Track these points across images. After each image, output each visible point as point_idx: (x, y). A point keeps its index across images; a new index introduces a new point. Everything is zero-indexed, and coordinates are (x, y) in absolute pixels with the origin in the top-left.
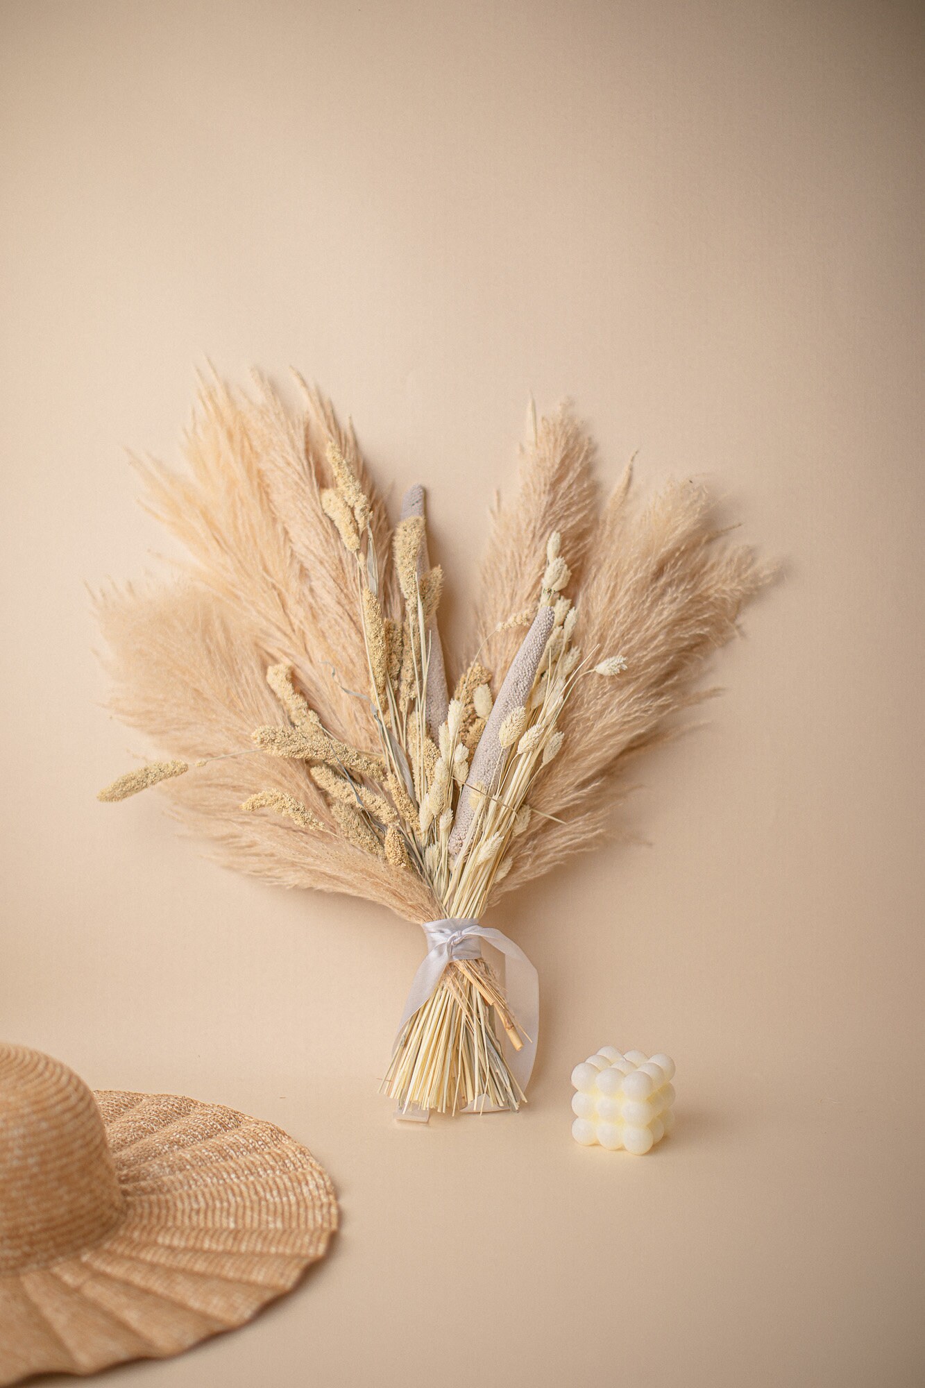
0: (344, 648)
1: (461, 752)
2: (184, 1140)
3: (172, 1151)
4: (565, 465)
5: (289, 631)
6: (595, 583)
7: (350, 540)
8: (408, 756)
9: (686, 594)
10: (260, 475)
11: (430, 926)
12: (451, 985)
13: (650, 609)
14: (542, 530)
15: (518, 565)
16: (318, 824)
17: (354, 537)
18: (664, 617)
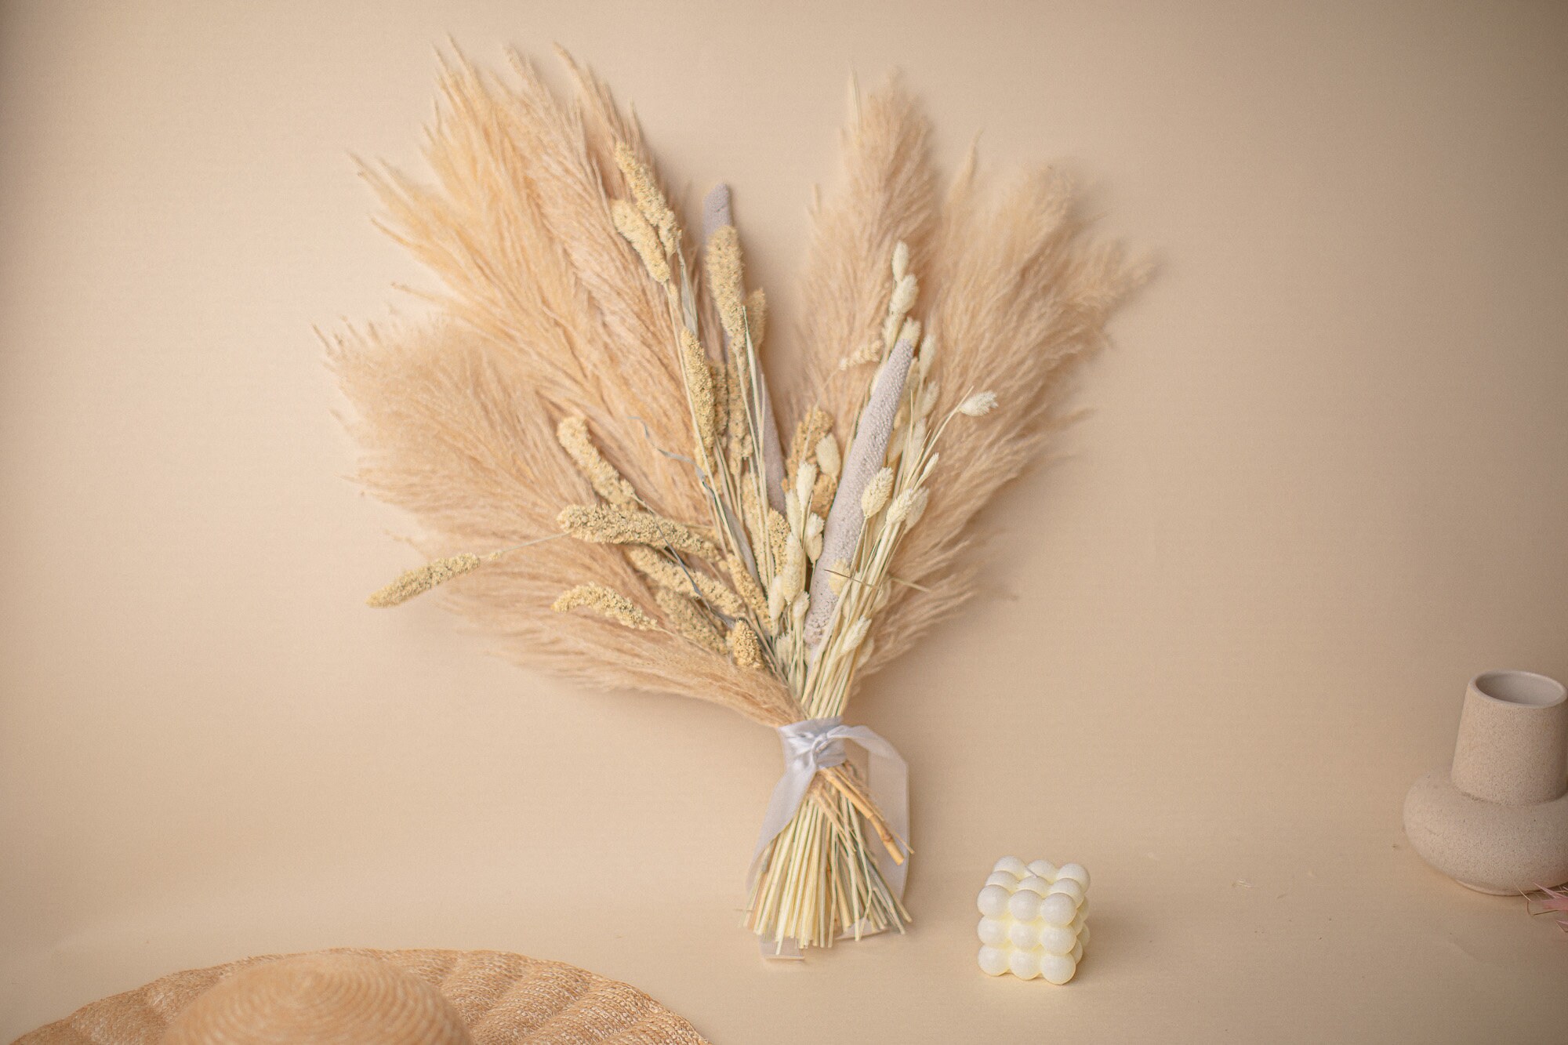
0: (655, 398)
1: (815, 524)
2: (532, 1018)
3: (523, 1036)
4: (901, 155)
5: (579, 377)
7: (658, 270)
8: (745, 528)
9: (1055, 308)
10: (529, 184)
11: (787, 730)
12: (820, 799)
13: (1016, 329)
14: (879, 238)
15: (852, 280)
16: (649, 623)
17: (662, 262)
18: (1032, 337)
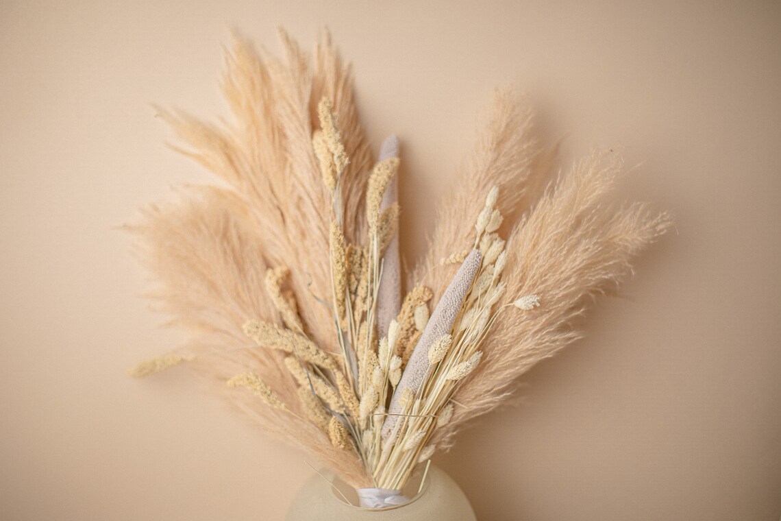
1: (396, 362)
6: (523, 230)
7: (328, 180)
8: (357, 358)
9: (597, 246)
11: (362, 492)
13: (566, 256)
14: (485, 181)
17: (331, 179)
18: (577, 263)
